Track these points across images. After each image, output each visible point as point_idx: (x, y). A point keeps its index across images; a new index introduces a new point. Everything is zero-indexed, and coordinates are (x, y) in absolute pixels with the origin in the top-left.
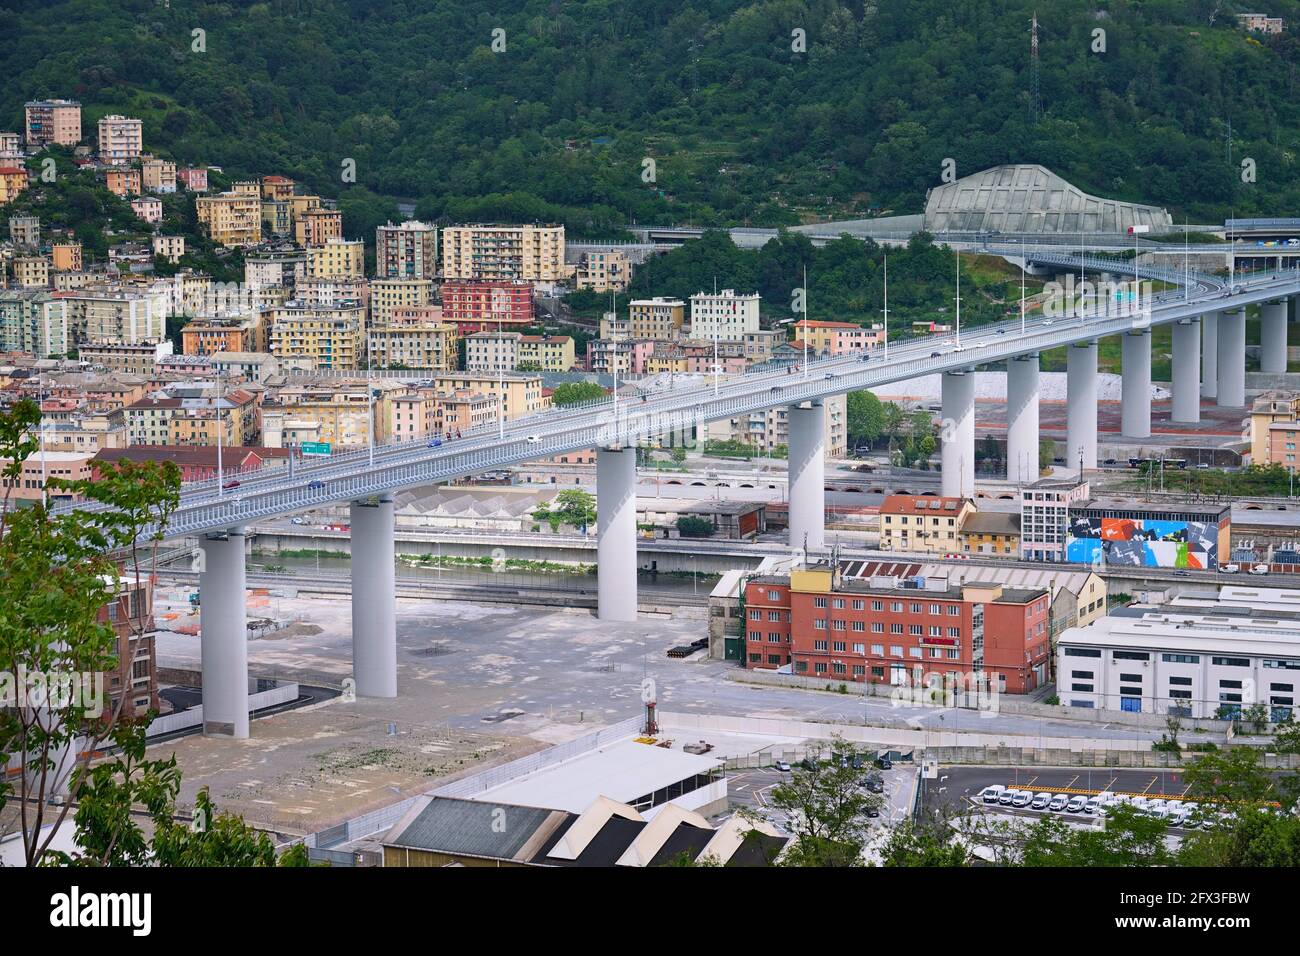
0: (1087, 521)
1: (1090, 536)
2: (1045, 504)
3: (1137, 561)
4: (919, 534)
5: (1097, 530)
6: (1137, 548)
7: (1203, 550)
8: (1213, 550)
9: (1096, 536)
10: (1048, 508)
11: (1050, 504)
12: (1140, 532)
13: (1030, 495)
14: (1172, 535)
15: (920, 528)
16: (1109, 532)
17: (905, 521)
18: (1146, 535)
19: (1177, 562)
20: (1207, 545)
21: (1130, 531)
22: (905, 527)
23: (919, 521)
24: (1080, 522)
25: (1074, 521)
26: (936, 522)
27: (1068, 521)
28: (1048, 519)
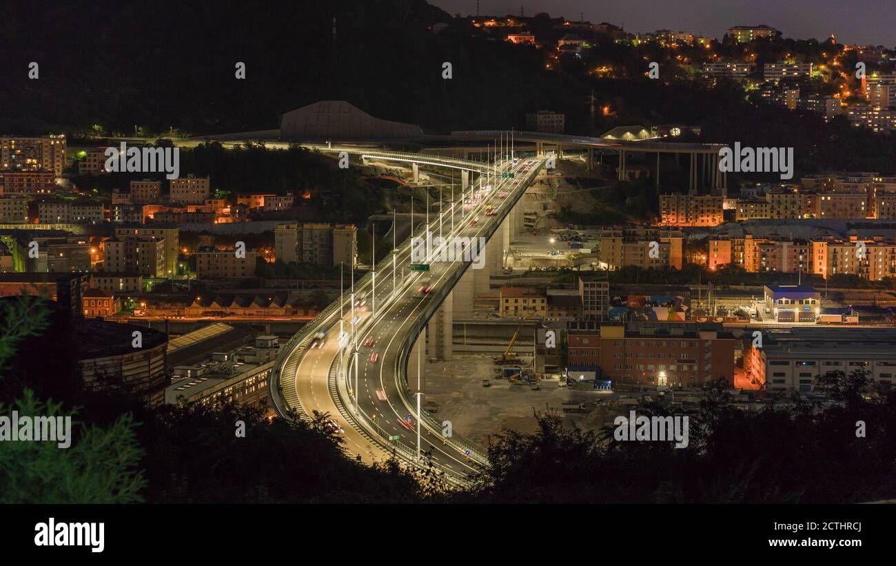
0: (619, 298)
1: (621, 305)
2: (595, 289)
3: (647, 318)
4: (525, 308)
5: (625, 302)
6: (647, 311)
7: (683, 311)
8: (688, 311)
9: (624, 305)
10: (597, 292)
11: (599, 289)
12: (648, 302)
13: (588, 284)
14: (666, 303)
15: (525, 305)
16: (631, 303)
17: (516, 301)
18: (651, 304)
19: (668, 319)
20: (685, 308)
21: (643, 302)
22: (516, 305)
23: (525, 301)
24: (616, 298)
25: (612, 298)
26: (534, 301)
27: (609, 298)
28: (597, 297)
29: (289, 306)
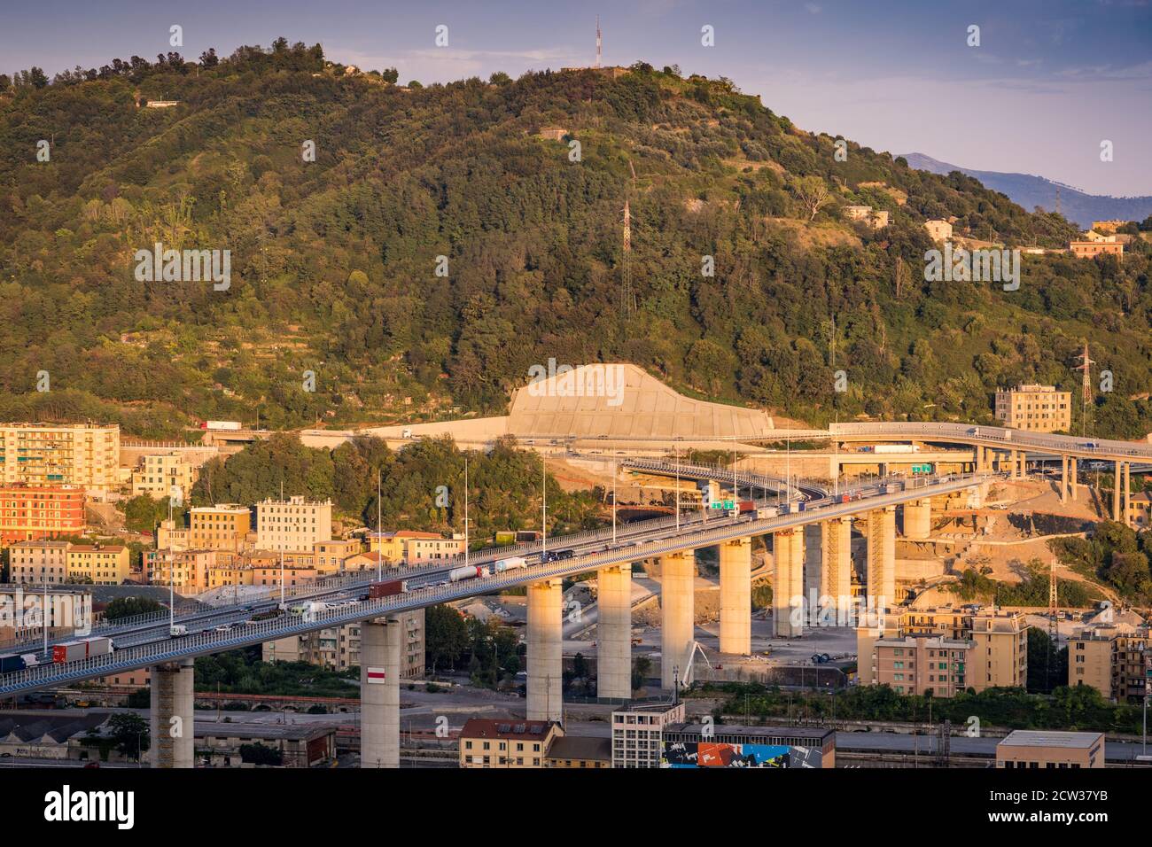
2: (637, 727)
4: (503, 760)
5: (693, 756)
10: (640, 732)
11: (643, 727)
12: (738, 758)
13: (622, 717)
15: (503, 753)
16: (706, 758)
17: (487, 746)
18: (744, 760)
21: (729, 756)
22: (487, 753)
23: (502, 747)
24: (675, 746)
25: (668, 746)
26: (520, 747)
27: (662, 745)
28: (640, 742)
29: (76, 743)
